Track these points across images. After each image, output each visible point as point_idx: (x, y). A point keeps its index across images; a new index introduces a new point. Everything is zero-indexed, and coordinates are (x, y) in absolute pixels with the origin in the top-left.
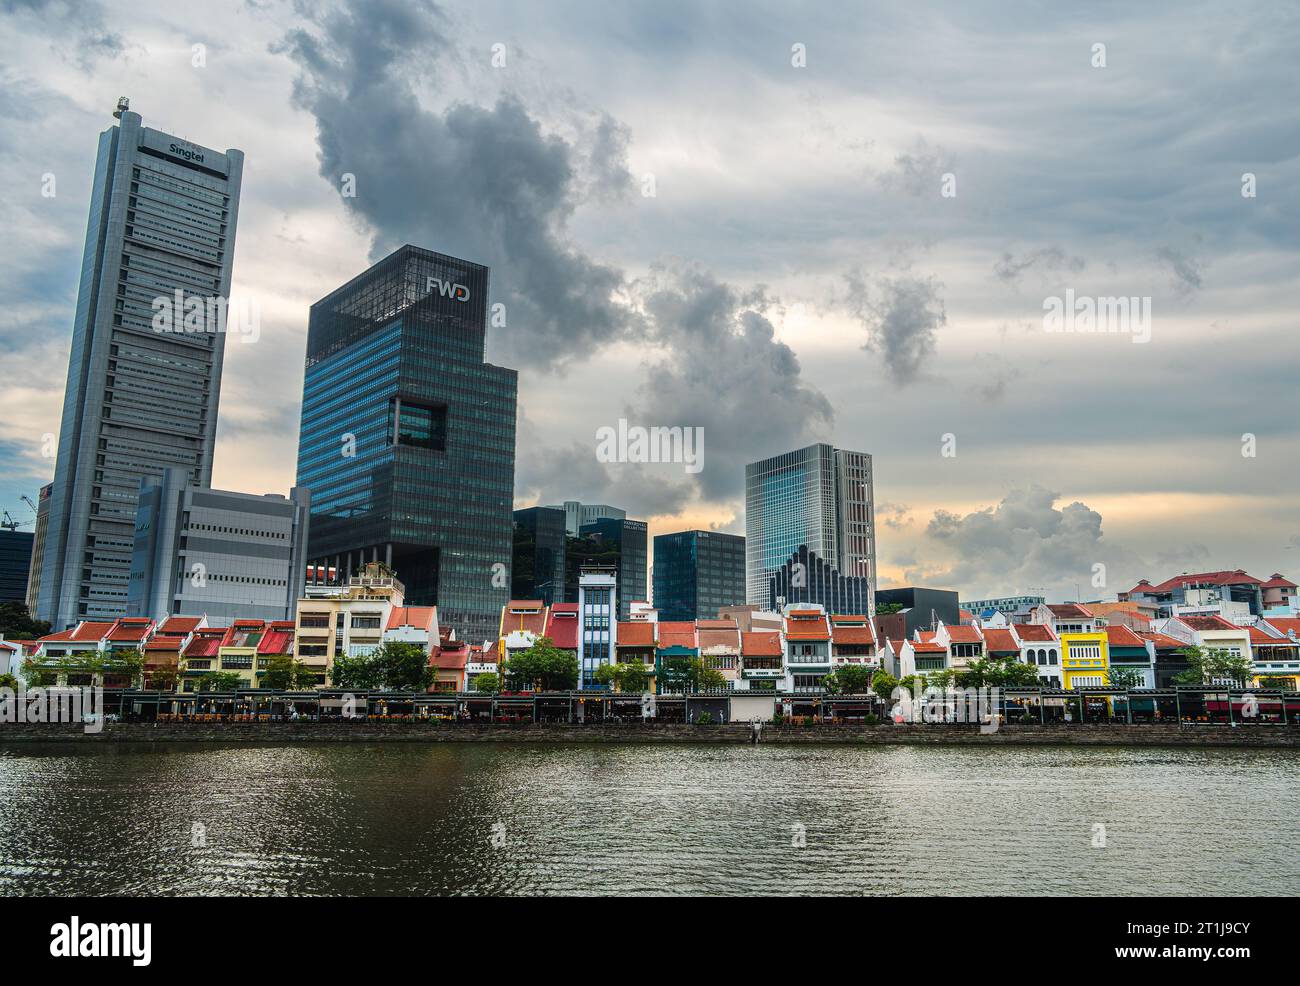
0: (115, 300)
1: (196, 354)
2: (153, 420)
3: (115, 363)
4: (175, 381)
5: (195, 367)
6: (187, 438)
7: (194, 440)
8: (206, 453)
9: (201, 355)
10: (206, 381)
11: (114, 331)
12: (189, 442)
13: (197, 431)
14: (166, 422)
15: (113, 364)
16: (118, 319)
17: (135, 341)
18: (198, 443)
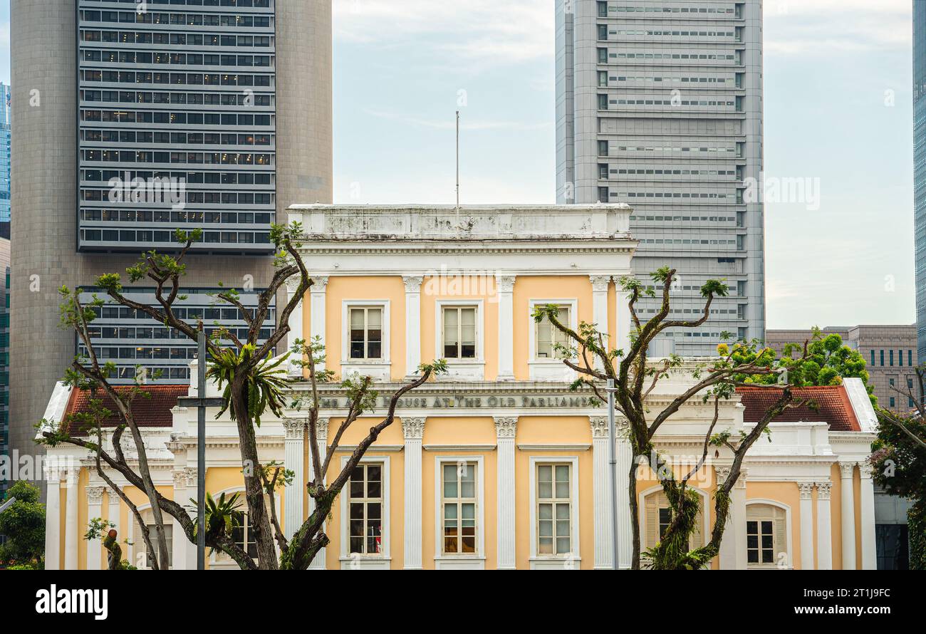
0: (595, 74)
1: (719, 129)
2: (669, 241)
3: (606, 166)
4: (694, 177)
5: (721, 148)
6: (721, 260)
7: (731, 260)
8: (751, 279)
9: (729, 128)
10: (739, 167)
11: (599, 119)
12: (725, 264)
13: (734, 247)
14: (686, 241)
15: (603, 167)
16: (603, 100)
17: (630, 127)
18: (738, 264)
